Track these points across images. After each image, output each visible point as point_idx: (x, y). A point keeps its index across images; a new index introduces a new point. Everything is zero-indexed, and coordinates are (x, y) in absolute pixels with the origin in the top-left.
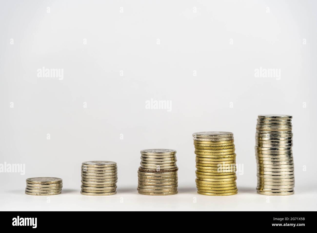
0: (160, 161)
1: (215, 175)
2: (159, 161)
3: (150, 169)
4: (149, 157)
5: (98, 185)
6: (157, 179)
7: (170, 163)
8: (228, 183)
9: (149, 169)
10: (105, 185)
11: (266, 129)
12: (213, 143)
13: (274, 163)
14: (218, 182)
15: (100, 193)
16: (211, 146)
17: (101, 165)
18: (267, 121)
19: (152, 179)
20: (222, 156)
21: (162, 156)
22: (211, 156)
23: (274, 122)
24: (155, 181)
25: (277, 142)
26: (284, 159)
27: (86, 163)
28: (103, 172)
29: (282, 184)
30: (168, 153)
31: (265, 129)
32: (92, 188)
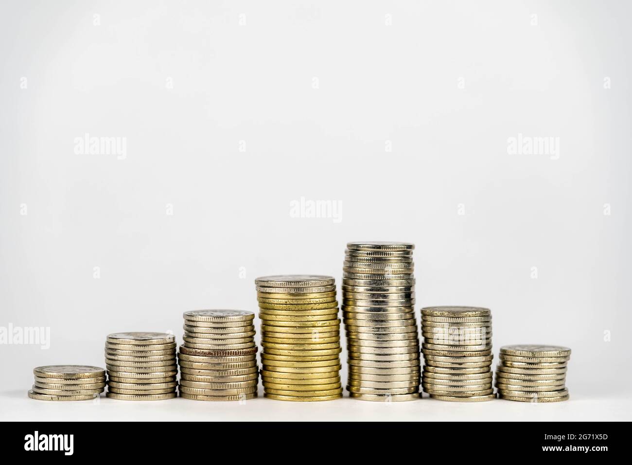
0: (219, 334)
1: (295, 360)
2: (217, 334)
3: (200, 349)
4: (198, 325)
5: (138, 379)
6: (213, 369)
7: (240, 337)
8: (322, 375)
9: (198, 349)
10: (154, 380)
11: (361, 269)
12: (292, 297)
13: (378, 338)
14: (302, 375)
15: (142, 395)
16: (288, 303)
17: (145, 340)
18: (363, 255)
19: (202, 368)
20: (310, 323)
21: (222, 323)
22: (288, 322)
23: (377, 256)
24: (210, 373)
25: (381, 296)
26: (398, 330)
27: (116, 336)
28: (148, 354)
29: (396, 378)
30: (236, 318)
31: (359, 269)
32: (127, 384)
